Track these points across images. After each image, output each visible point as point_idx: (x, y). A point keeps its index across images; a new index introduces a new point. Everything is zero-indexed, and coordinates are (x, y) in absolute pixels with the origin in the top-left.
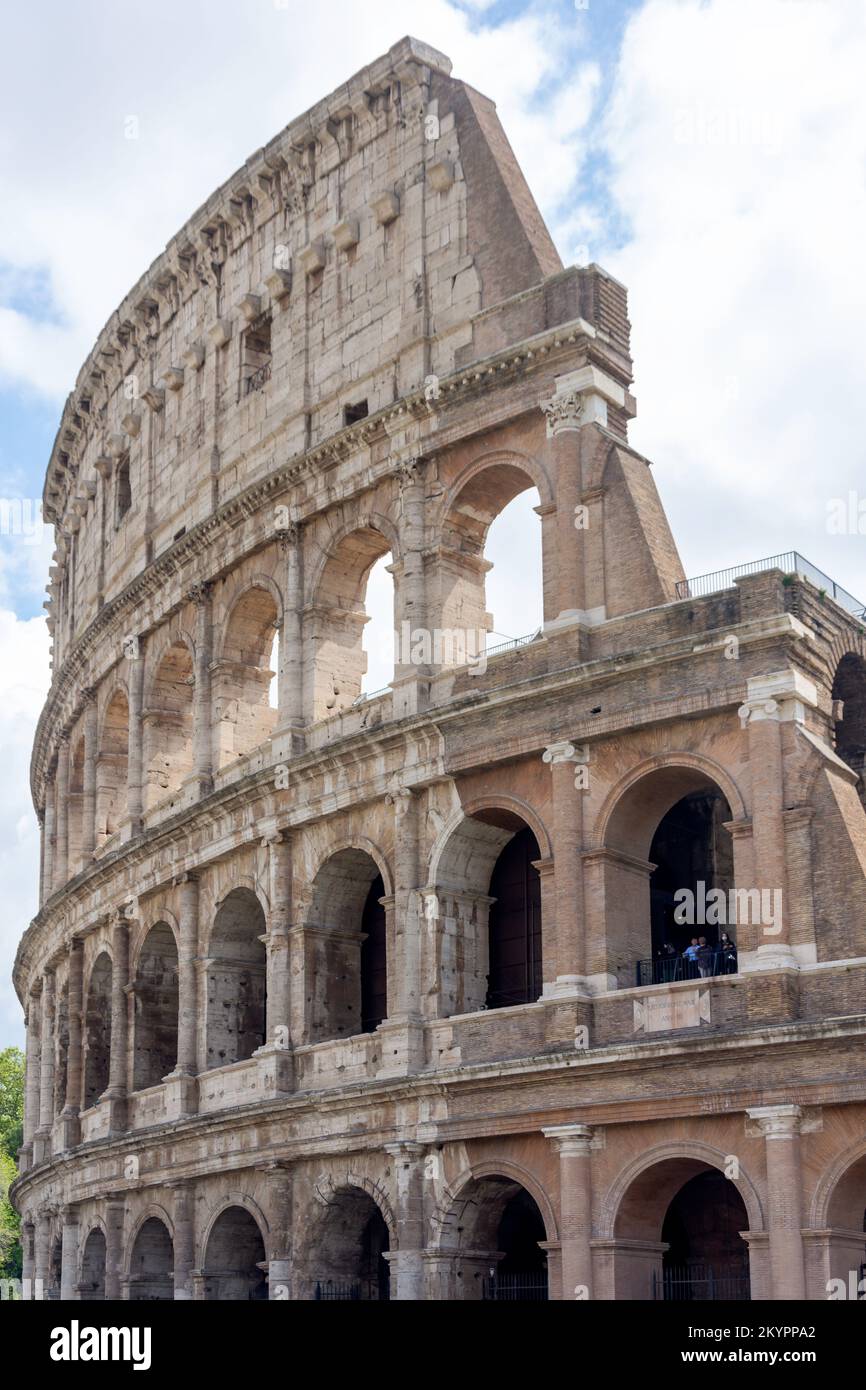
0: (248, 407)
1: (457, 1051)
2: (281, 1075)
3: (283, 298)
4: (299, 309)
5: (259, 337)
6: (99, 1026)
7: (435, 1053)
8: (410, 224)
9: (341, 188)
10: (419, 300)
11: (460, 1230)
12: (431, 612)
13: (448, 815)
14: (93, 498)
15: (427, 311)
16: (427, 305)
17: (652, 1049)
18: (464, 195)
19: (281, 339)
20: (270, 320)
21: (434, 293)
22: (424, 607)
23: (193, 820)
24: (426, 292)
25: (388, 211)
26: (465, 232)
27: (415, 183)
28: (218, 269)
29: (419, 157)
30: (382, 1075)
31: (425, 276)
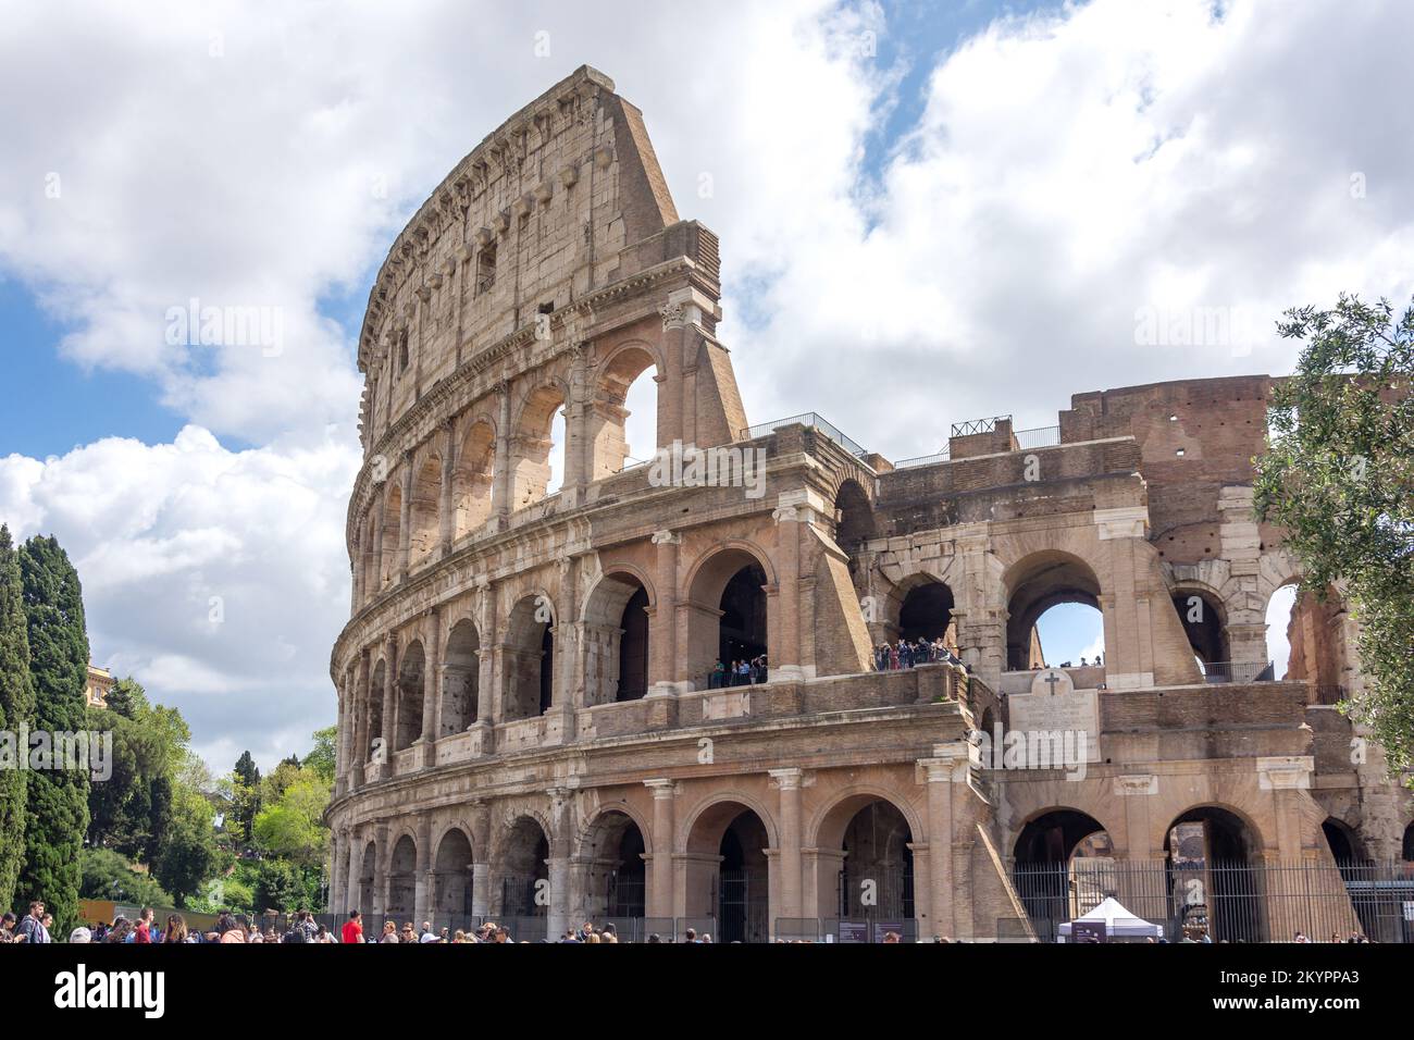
0: (480, 303)
1: (594, 729)
2: (485, 742)
3: (504, 231)
4: (514, 239)
5: (488, 257)
6: (377, 707)
7: (581, 730)
8: (584, 188)
9: (542, 162)
10: (587, 238)
11: (594, 845)
12: (588, 442)
13: (593, 576)
14: (386, 357)
15: (592, 246)
16: (592, 241)
17: (711, 731)
18: (618, 171)
19: (502, 258)
20: (496, 246)
21: (597, 234)
22: (584, 439)
23: (435, 573)
24: (592, 233)
25: (570, 179)
26: (617, 195)
27: (588, 161)
28: (465, 210)
29: (591, 145)
30: (546, 744)
31: (592, 222)
